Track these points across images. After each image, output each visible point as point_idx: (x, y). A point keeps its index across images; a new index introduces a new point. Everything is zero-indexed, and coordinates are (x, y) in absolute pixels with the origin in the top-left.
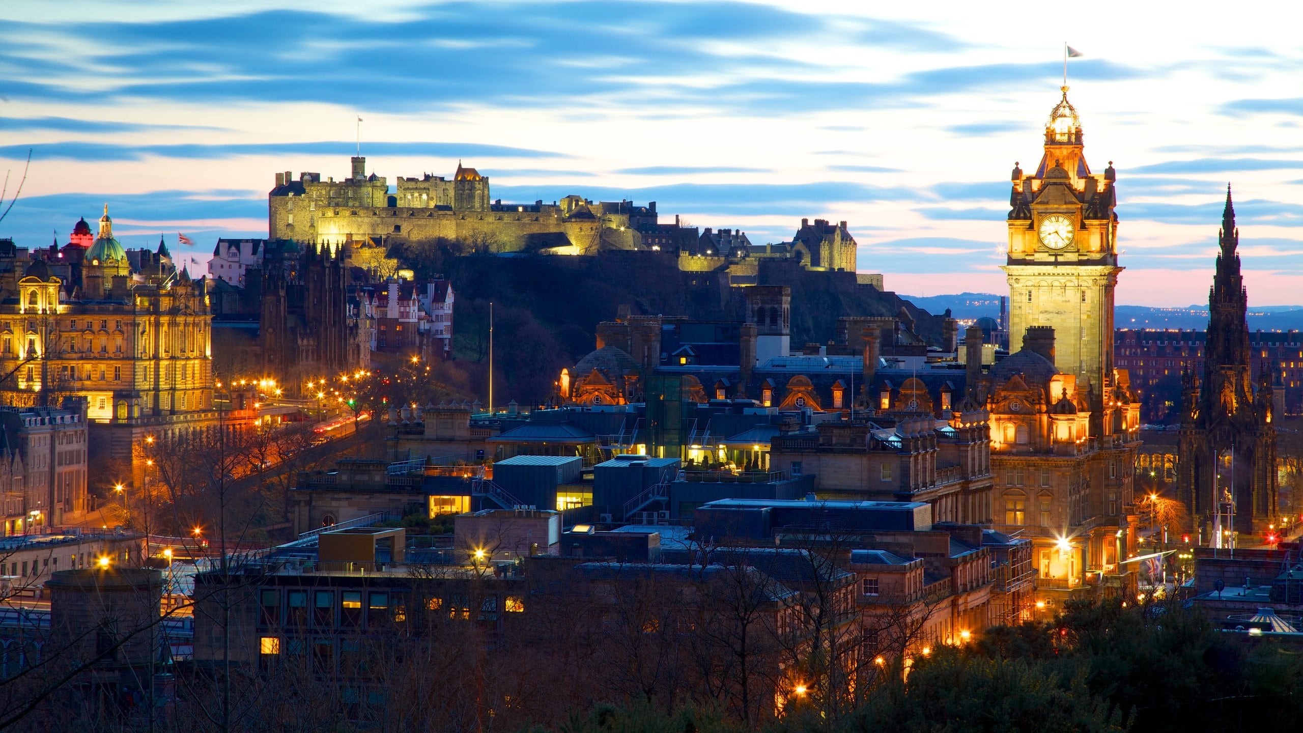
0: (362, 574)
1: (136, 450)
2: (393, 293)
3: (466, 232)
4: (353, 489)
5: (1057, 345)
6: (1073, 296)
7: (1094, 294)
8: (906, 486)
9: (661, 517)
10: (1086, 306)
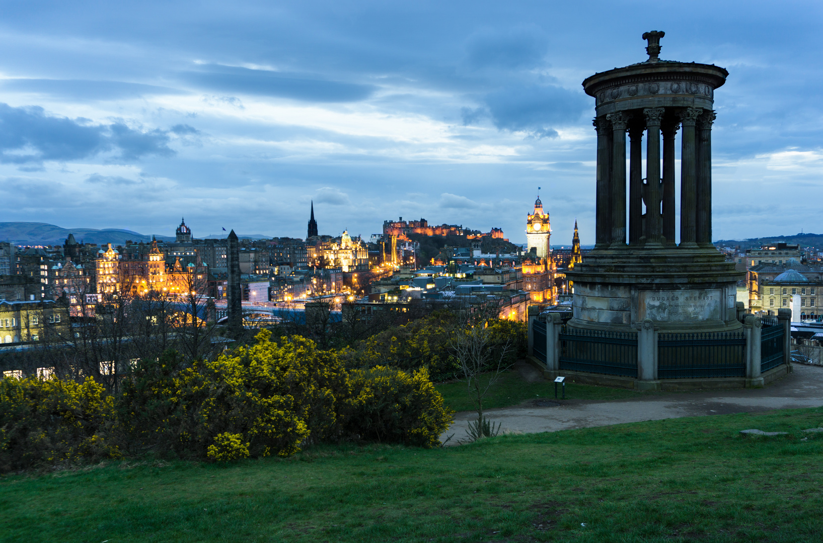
0: (377, 303)
1: (353, 277)
2: (407, 244)
3: (423, 232)
4: (384, 285)
5: (537, 251)
6: (541, 240)
7: (545, 240)
8: (503, 281)
9: (449, 289)
10: (544, 243)
